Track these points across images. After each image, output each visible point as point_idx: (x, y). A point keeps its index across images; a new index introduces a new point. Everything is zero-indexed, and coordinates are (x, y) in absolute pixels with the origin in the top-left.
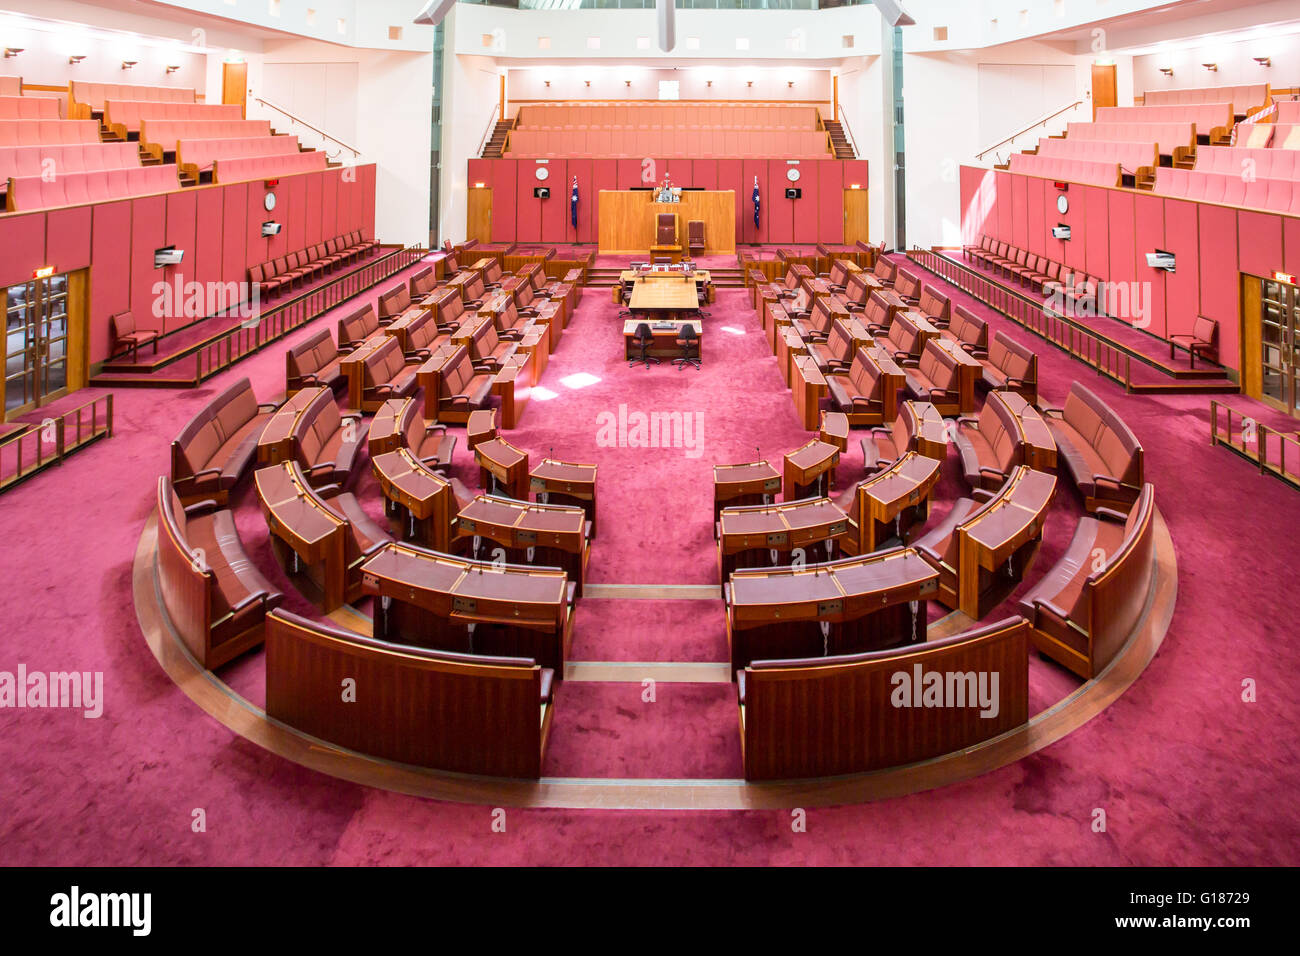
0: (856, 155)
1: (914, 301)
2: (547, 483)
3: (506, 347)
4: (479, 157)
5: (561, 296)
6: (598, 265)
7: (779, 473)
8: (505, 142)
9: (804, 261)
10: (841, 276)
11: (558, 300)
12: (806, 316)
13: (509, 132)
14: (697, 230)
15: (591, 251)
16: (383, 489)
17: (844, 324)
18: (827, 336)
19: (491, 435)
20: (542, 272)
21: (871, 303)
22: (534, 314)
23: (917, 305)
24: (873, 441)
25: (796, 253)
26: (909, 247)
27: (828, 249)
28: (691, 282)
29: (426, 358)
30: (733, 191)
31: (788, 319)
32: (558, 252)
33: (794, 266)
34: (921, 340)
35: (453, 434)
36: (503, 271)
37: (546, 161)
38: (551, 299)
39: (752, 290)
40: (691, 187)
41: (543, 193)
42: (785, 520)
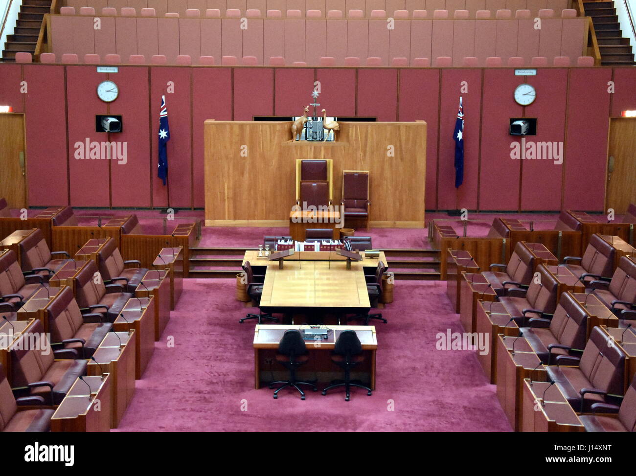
3: (67, 366)
5: (151, 289)
6: (208, 243)
8: (41, 35)
9: (541, 238)
10: (602, 260)
11: (147, 294)
12: (544, 323)
13: (47, 16)
14: (358, 186)
15: (193, 221)
17: (609, 335)
18: (579, 354)
20: (117, 251)
22: (109, 317)
25: (524, 224)
27: (580, 219)
28: (356, 269)
30: (424, 123)
32: (141, 222)
33: (521, 245)
36: (51, 251)
37: (114, 70)
38: (135, 295)
39: (454, 283)
40: (353, 116)
41: (112, 123)
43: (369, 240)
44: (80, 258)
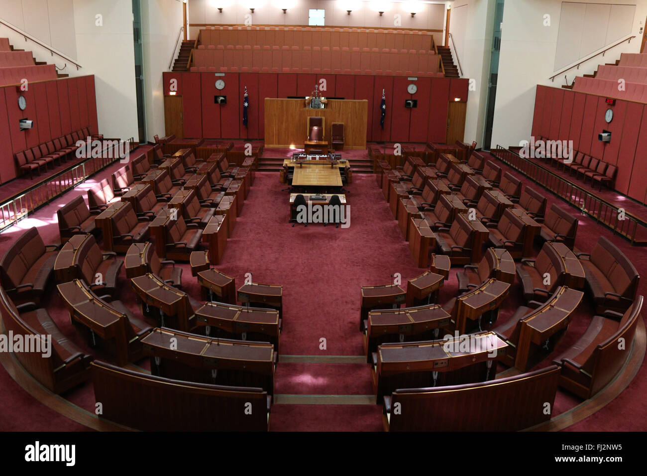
0: (460, 75)
1: (496, 183)
2: (249, 296)
3: (206, 211)
4: (170, 71)
5: (242, 177)
6: (267, 155)
7: (404, 291)
8: (190, 59)
9: (418, 155)
10: (445, 165)
11: (240, 179)
12: (419, 193)
13: (192, 50)
14: (338, 130)
16: (141, 299)
17: (447, 198)
18: (434, 207)
19: (206, 267)
20: (225, 159)
21: (466, 185)
22: (224, 189)
23: (497, 187)
24: (464, 274)
26: (493, 146)
27: (436, 146)
28: (336, 168)
29: (152, 218)
30: (367, 100)
31: (407, 194)
32: (235, 146)
33: (410, 158)
34: (501, 209)
35: (179, 268)
36: (196, 158)
37: (223, 75)
38: (234, 179)
39: (380, 175)
40: (334, 97)
41: (221, 100)
42: (411, 318)
43: (340, 155)
44: (209, 162)
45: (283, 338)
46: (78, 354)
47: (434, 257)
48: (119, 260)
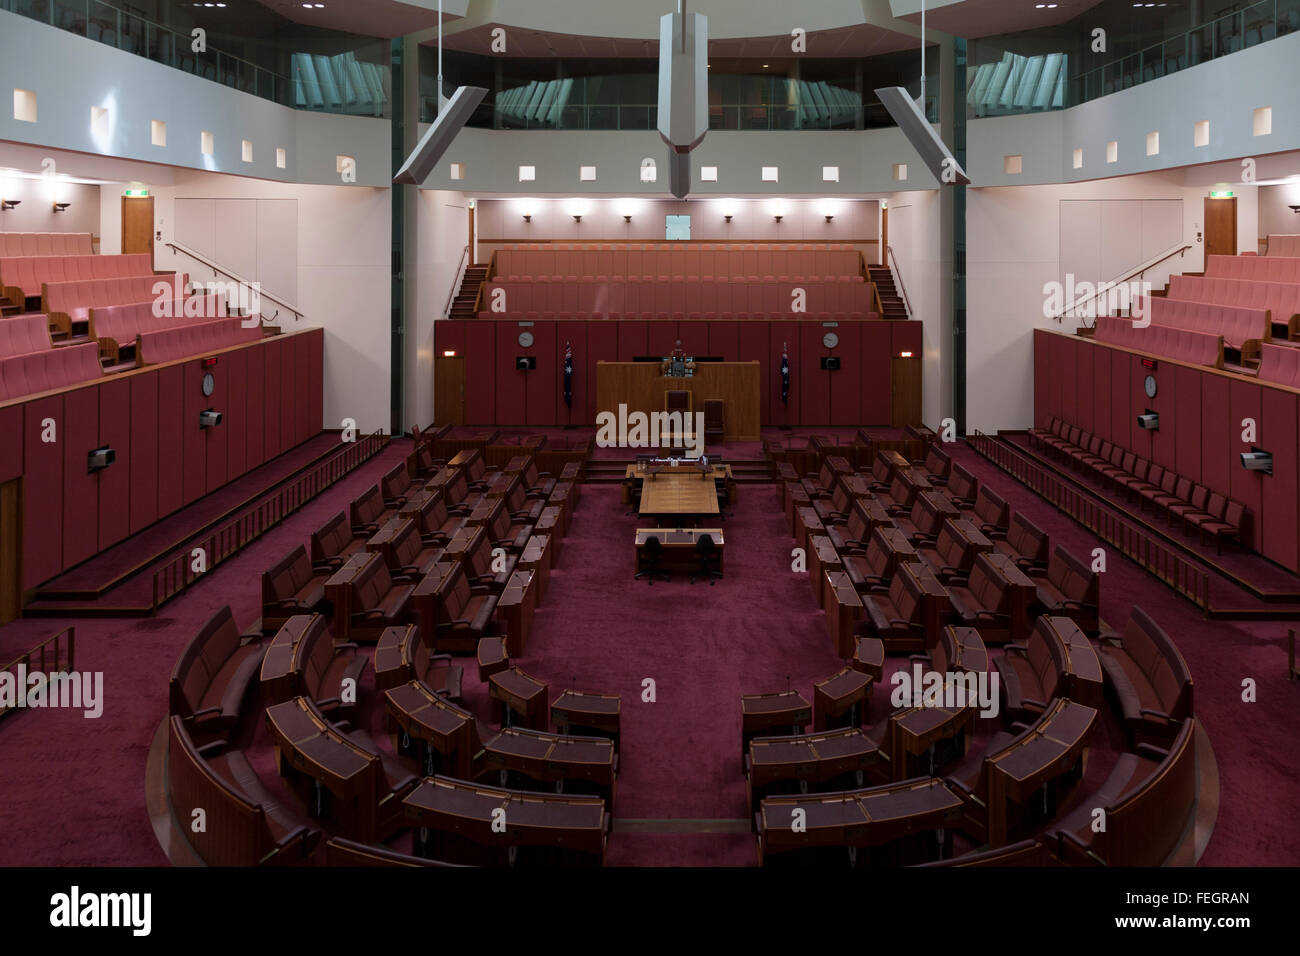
0: (908, 313)
1: (968, 503)
2: (570, 715)
4: (447, 318)
5: (560, 499)
6: (599, 457)
7: (809, 703)
8: (479, 296)
9: (844, 452)
10: (885, 471)
11: (557, 503)
12: (842, 522)
13: (482, 283)
14: (715, 411)
15: (587, 438)
17: (884, 533)
18: (865, 547)
19: (502, 666)
20: (534, 466)
21: (917, 507)
22: (531, 522)
23: (971, 508)
25: (833, 440)
26: (970, 432)
27: (872, 435)
28: (709, 480)
29: (417, 578)
30: (758, 362)
31: (821, 527)
32: (550, 440)
33: (830, 459)
34: (971, 552)
35: (459, 664)
36: (486, 466)
37: (532, 324)
38: (548, 502)
39: (781, 486)
40: (706, 355)
42: (814, 751)
43: (719, 456)
44: (508, 472)
45: (619, 789)
46: (300, 828)
47: (857, 642)
48: (364, 654)
